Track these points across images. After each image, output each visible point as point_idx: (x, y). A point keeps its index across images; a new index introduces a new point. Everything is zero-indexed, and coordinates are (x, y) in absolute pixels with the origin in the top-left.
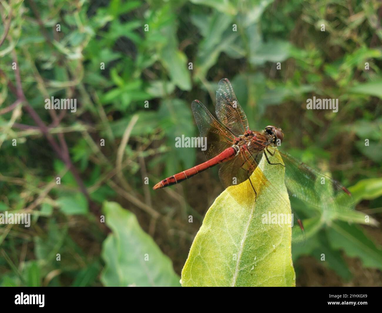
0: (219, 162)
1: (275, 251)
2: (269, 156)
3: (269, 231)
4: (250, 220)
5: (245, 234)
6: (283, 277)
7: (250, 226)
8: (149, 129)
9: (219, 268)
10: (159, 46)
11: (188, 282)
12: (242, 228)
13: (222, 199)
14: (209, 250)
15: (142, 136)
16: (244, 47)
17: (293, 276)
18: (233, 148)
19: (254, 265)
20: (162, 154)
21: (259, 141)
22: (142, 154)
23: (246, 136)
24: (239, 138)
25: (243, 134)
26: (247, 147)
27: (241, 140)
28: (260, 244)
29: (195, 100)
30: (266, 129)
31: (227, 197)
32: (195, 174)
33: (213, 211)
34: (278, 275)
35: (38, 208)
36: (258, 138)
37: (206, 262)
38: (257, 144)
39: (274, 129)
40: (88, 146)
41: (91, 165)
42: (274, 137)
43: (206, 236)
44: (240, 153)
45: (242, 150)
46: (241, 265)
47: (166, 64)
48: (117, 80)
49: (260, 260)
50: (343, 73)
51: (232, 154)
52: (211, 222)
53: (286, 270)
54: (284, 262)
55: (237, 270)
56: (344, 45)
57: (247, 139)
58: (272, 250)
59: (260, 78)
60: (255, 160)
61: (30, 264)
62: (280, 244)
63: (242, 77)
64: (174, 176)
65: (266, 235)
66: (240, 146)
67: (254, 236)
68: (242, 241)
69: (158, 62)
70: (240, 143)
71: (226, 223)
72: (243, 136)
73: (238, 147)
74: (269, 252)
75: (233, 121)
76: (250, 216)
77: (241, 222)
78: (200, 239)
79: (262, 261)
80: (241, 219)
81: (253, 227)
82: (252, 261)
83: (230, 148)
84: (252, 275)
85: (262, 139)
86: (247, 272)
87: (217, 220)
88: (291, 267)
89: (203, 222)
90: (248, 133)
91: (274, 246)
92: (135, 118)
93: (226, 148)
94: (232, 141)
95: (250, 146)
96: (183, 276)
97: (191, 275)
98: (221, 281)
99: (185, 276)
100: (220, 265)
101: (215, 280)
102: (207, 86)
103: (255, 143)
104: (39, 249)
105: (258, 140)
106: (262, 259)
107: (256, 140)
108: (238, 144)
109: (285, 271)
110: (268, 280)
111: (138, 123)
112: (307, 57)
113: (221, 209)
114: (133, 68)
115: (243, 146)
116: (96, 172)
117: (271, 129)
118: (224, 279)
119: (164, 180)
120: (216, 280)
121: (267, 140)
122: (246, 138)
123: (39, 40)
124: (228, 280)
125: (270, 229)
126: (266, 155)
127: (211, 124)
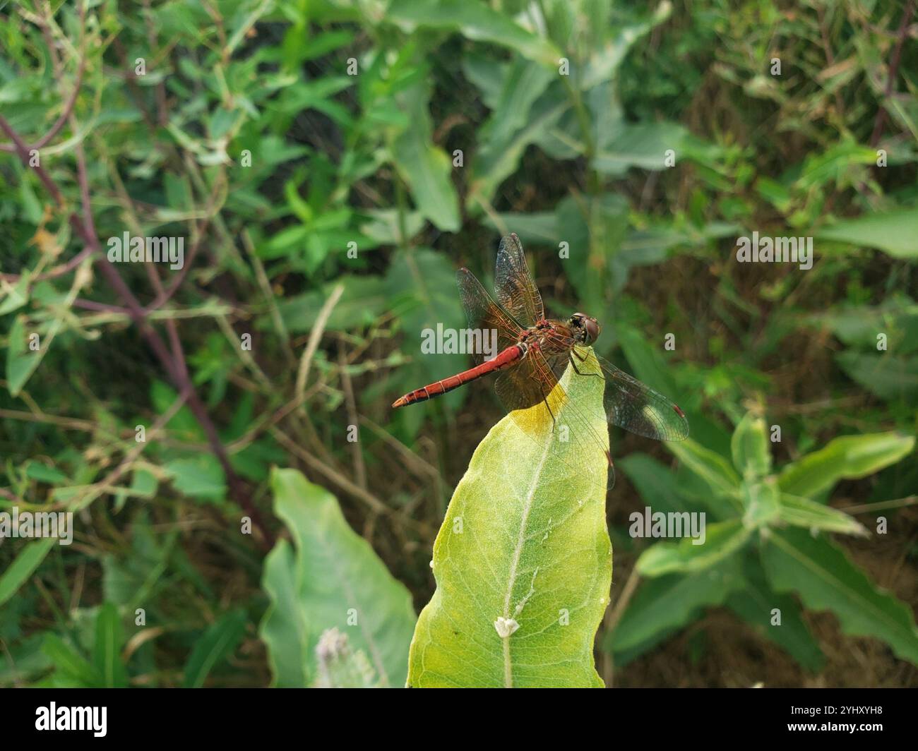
0: (496, 369)
1: (581, 510)
2: (577, 362)
3: (573, 478)
4: (543, 461)
5: (535, 482)
6: (592, 551)
7: (542, 470)
8: (368, 316)
9: (494, 537)
10: (392, 134)
11: (443, 563)
12: (530, 472)
13: (501, 430)
14: (478, 510)
15: (350, 331)
16: (580, 136)
17: (608, 549)
18: (518, 347)
19: (548, 531)
20: (393, 369)
21: (558, 337)
22: (349, 371)
23: (539, 328)
24: (528, 331)
25: (534, 325)
26: (539, 345)
27: (531, 334)
28: (558, 499)
29: (462, 269)
30: (572, 318)
31: (509, 426)
32: (458, 386)
33: (485, 447)
34: (586, 548)
35: (126, 481)
36: (557, 332)
37: (473, 529)
38: (556, 341)
39: (584, 319)
40: (230, 349)
41: (233, 393)
42: (583, 332)
43: (473, 486)
44: (528, 355)
45: (531, 350)
46: (529, 530)
47: (406, 174)
48: (297, 206)
49: (558, 524)
50: (802, 197)
51: (516, 356)
52: (482, 464)
53: (597, 539)
54: (595, 527)
55: (522, 539)
56: (811, 133)
57: (541, 334)
58: (577, 508)
59: (619, 204)
60: (552, 369)
61: (94, 613)
62: (590, 499)
63: (574, 201)
64: (425, 388)
65: (569, 485)
66: (528, 344)
67: (550, 486)
68: (530, 494)
69: (388, 167)
70: (529, 340)
71: (506, 465)
72: (535, 328)
73: (526, 345)
74: (572, 512)
75: (519, 305)
76: (544, 456)
77: (530, 463)
78: (464, 490)
79: (561, 525)
80: (530, 460)
81: (548, 471)
82: (545, 524)
83: (514, 347)
84: (544, 547)
85: (564, 334)
86: (537, 543)
87: (492, 462)
88: (604, 533)
89: (470, 466)
90: (542, 323)
91: (580, 502)
92: (337, 291)
93: (507, 347)
94: (517, 336)
95: (543, 343)
96: (436, 553)
97: (449, 551)
98: (497, 559)
99: (439, 553)
100: (495, 533)
101: (486, 558)
102: (496, 220)
103: (552, 339)
104: (112, 580)
105: (557, 334)
106: (561, 522)
107: (553, 335)
108: (527, 341)
109: (596, 541)
110: (570, 557)
111: (342, 301)
112: (721, 161)
113: (498, 445)
114: (334, 181)
115: (533, 344)
116: (245, 408)
117: (580, 319)
118: (502, 554)
119: (409, 393)
120: (489, 557)
121: (572, 336)
122: (539, 332)
123: (129, 116)
124: (507, 556)
125: (574, 475)
126: (573, 362)
127: (486, 309)
